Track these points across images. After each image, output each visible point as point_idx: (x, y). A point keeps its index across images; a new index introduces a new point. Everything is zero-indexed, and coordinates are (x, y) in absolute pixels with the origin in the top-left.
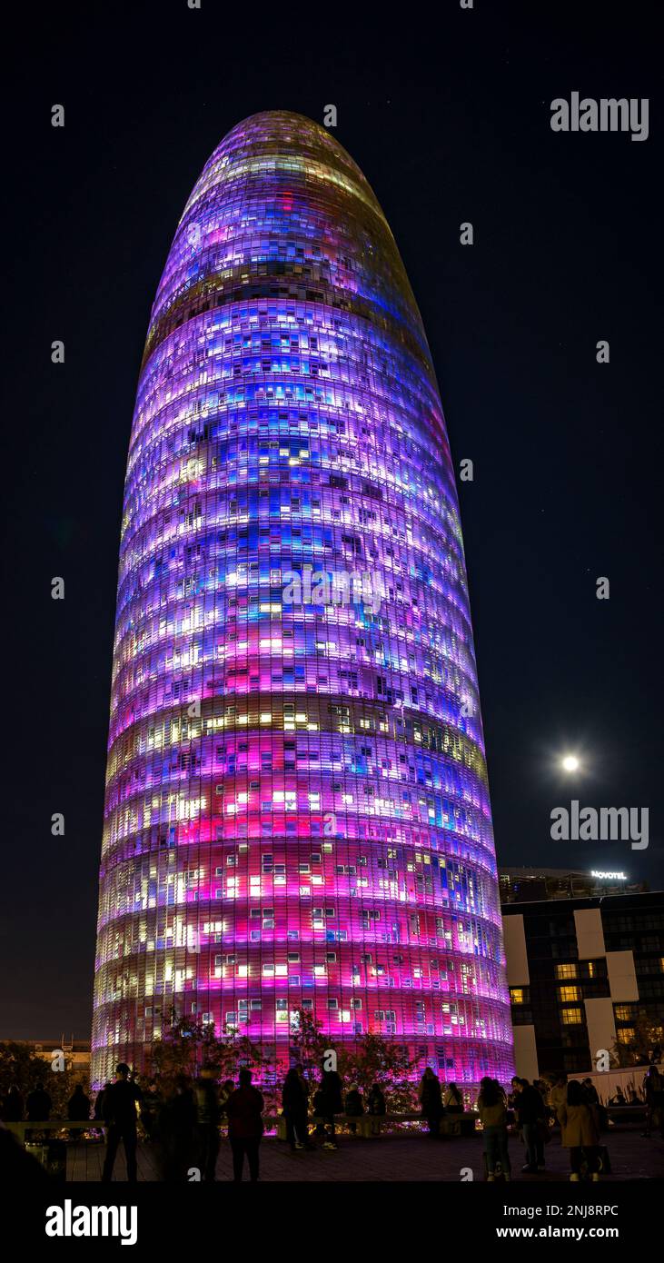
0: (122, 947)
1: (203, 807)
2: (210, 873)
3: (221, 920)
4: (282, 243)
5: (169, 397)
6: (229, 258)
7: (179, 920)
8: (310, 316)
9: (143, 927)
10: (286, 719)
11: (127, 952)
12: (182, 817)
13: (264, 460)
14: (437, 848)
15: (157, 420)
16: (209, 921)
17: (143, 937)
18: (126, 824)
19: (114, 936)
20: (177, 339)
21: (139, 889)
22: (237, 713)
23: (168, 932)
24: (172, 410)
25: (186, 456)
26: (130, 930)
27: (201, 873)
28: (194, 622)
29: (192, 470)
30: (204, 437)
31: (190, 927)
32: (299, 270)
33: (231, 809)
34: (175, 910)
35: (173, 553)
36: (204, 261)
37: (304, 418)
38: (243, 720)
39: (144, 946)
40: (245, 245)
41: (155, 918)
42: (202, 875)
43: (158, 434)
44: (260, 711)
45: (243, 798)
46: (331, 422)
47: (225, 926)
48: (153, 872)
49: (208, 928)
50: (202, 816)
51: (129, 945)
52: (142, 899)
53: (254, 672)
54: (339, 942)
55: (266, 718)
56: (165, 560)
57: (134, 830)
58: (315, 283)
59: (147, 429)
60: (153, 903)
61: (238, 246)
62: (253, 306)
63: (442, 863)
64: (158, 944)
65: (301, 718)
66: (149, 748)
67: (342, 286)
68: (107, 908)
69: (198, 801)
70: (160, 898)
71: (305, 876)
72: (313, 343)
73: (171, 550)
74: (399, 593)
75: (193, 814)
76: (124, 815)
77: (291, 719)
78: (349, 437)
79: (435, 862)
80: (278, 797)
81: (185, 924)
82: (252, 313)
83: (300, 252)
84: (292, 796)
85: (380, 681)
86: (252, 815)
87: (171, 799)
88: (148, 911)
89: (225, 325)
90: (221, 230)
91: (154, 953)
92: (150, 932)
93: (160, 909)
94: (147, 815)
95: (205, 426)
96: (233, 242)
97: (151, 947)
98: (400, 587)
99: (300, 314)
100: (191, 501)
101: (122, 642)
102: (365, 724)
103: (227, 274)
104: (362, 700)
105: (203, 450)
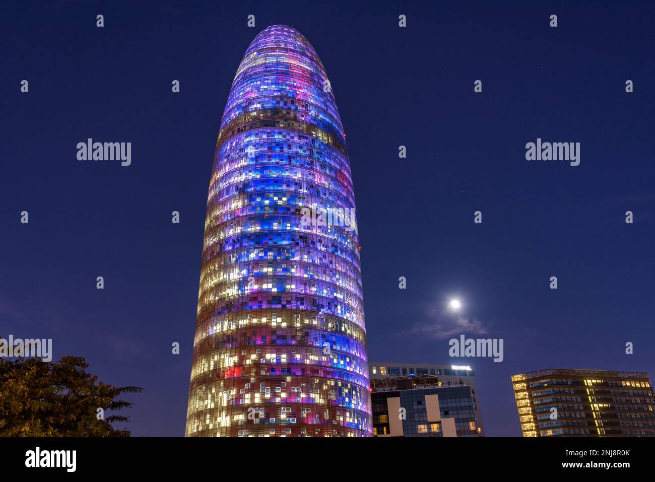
0: (198, 426)
1: (236, 361)
2: (238, 391)
3: (242, 414)
4: (278, 99)
5: (227, 169)
6: (255, 106)
7: (224, 414)
8: (289, 134)
9: (208, 416)
10: (273, 320)
11: (200, 429)
12: (227, 366)
13: (267, 202)
14: (337, 378)
15: (222, 179)
16: (237, 414)
17: (208, 422)
18: (203, 366)
19: (195, 421)
20: (232, 141)
21: (207, 399)
22: (252, 318)
23: (219, 419)
24: (228, 175)
25: (234, 197)
26: (202, 418)
27: (234, 392)
28: (235, 275)
29: (236, 204)
30: (242, 189)
31: (229, 417)
32: (284, 112)
33: (248, 362)
34: (223, 409)
35: (227, 243)
36: (244, 105)
37: (284, 182)
38: (255, 321)
39: (208, 426)
40: (262, 100)
41: (213, 412)
42: (235, 393)
43: (223, 185)
44: (262, 317)
45: (254, 357)
46: (296, 184)
47: (243, 417)
48: (213, 391)
49: (236, 418)
50: (236, 365)
51: (202, 425)
52: (208, 403)
53: (260, 299)
54: (292, 424)
55: (264, 320)
56: (224, 245)
57: (206, 370)
58: (291, 119)
59: (217, 182)
60: (213, 406)
61: (259, 100)
62: (264, 130)
63: (340, 384)
64: (214, 426)
65: (279, 320)
66: (214, 332)
67: (303, 119)
68: (192, 407)
69: (234, 358)
70: (216, 404)
71: (278, 393)
72: (290, 147)
73: (226, 240)
74: (324, 259)
75: (232, 365)
76: (202, 363)
77: (275, 320)
78: (304, 191)
79: (336, 384)
80: (268, 356)
81: (226, 416)
82: (264, 132)
83: (286, 103)
84: (274, 355)
85: (314, 301)
86: (257, 364)
87: (222, 357)
88: (210, 409)
89: (253, 138)
90: (252, 91)
91: (212, 430)
92: (211, 419)
93: (216, 408)
94: (212, 363)
95: (243, 186)
96: (257, 98)
97: (211, 427)
98: (325, 257)
99: (284, 134)
100: (236, 219)
101: (204, 279)
102: (307, 321)
103: (254, 114)
104: (306, 311)
105: (242, 196)
